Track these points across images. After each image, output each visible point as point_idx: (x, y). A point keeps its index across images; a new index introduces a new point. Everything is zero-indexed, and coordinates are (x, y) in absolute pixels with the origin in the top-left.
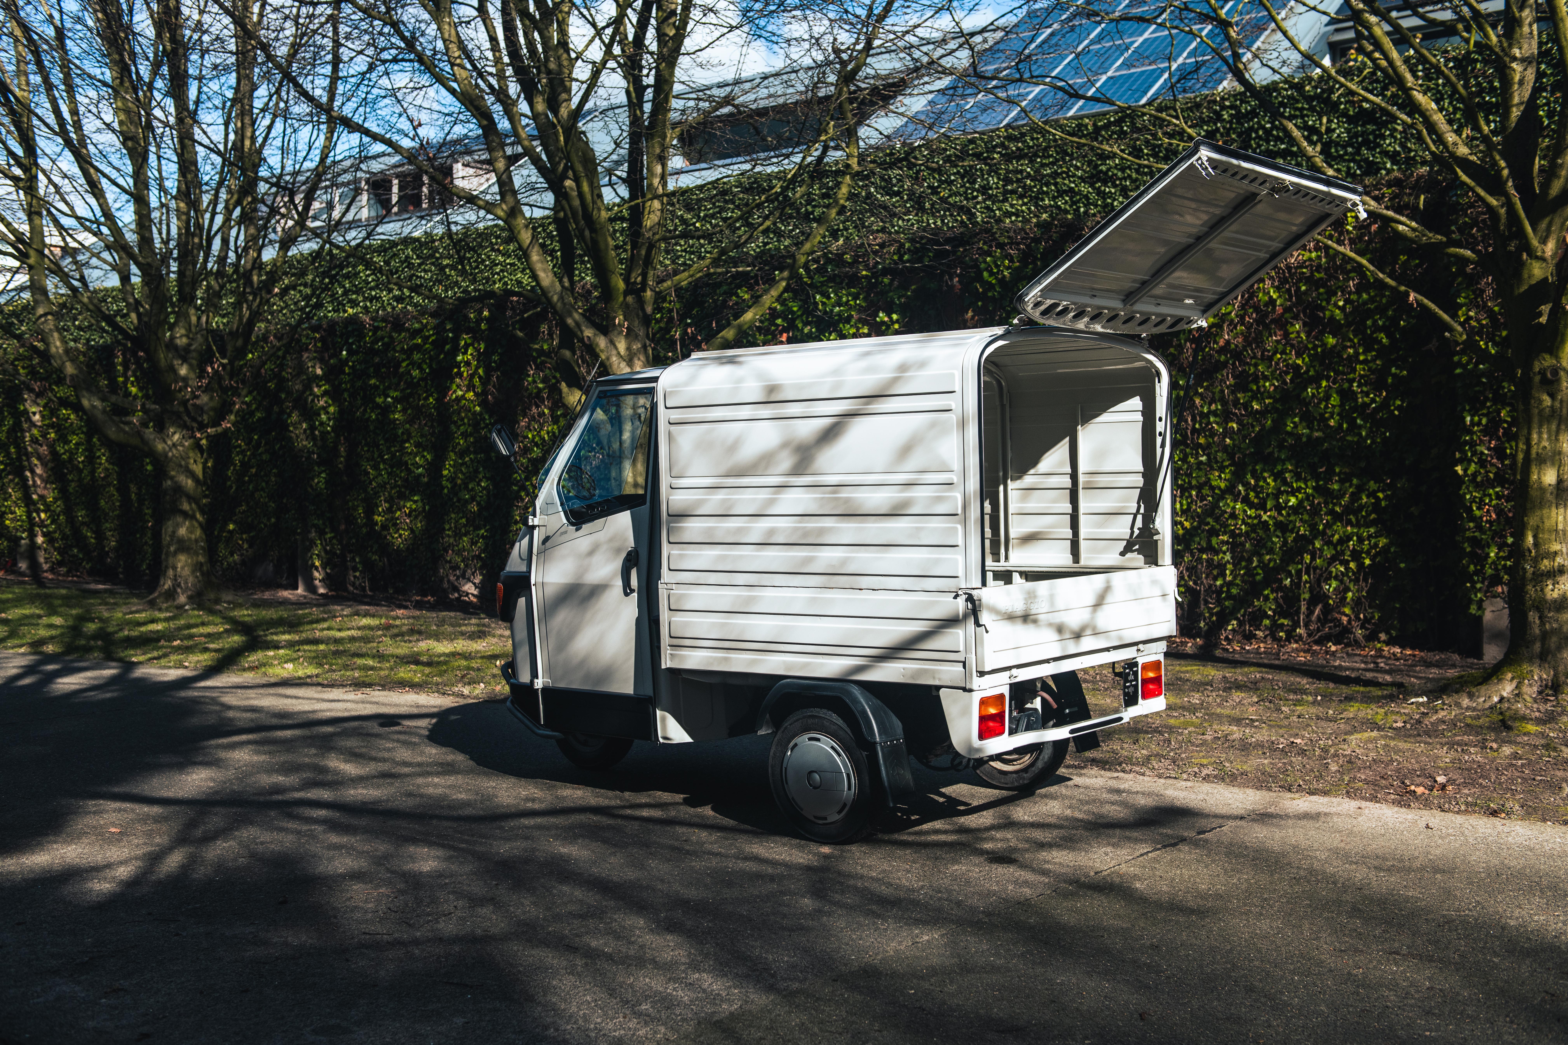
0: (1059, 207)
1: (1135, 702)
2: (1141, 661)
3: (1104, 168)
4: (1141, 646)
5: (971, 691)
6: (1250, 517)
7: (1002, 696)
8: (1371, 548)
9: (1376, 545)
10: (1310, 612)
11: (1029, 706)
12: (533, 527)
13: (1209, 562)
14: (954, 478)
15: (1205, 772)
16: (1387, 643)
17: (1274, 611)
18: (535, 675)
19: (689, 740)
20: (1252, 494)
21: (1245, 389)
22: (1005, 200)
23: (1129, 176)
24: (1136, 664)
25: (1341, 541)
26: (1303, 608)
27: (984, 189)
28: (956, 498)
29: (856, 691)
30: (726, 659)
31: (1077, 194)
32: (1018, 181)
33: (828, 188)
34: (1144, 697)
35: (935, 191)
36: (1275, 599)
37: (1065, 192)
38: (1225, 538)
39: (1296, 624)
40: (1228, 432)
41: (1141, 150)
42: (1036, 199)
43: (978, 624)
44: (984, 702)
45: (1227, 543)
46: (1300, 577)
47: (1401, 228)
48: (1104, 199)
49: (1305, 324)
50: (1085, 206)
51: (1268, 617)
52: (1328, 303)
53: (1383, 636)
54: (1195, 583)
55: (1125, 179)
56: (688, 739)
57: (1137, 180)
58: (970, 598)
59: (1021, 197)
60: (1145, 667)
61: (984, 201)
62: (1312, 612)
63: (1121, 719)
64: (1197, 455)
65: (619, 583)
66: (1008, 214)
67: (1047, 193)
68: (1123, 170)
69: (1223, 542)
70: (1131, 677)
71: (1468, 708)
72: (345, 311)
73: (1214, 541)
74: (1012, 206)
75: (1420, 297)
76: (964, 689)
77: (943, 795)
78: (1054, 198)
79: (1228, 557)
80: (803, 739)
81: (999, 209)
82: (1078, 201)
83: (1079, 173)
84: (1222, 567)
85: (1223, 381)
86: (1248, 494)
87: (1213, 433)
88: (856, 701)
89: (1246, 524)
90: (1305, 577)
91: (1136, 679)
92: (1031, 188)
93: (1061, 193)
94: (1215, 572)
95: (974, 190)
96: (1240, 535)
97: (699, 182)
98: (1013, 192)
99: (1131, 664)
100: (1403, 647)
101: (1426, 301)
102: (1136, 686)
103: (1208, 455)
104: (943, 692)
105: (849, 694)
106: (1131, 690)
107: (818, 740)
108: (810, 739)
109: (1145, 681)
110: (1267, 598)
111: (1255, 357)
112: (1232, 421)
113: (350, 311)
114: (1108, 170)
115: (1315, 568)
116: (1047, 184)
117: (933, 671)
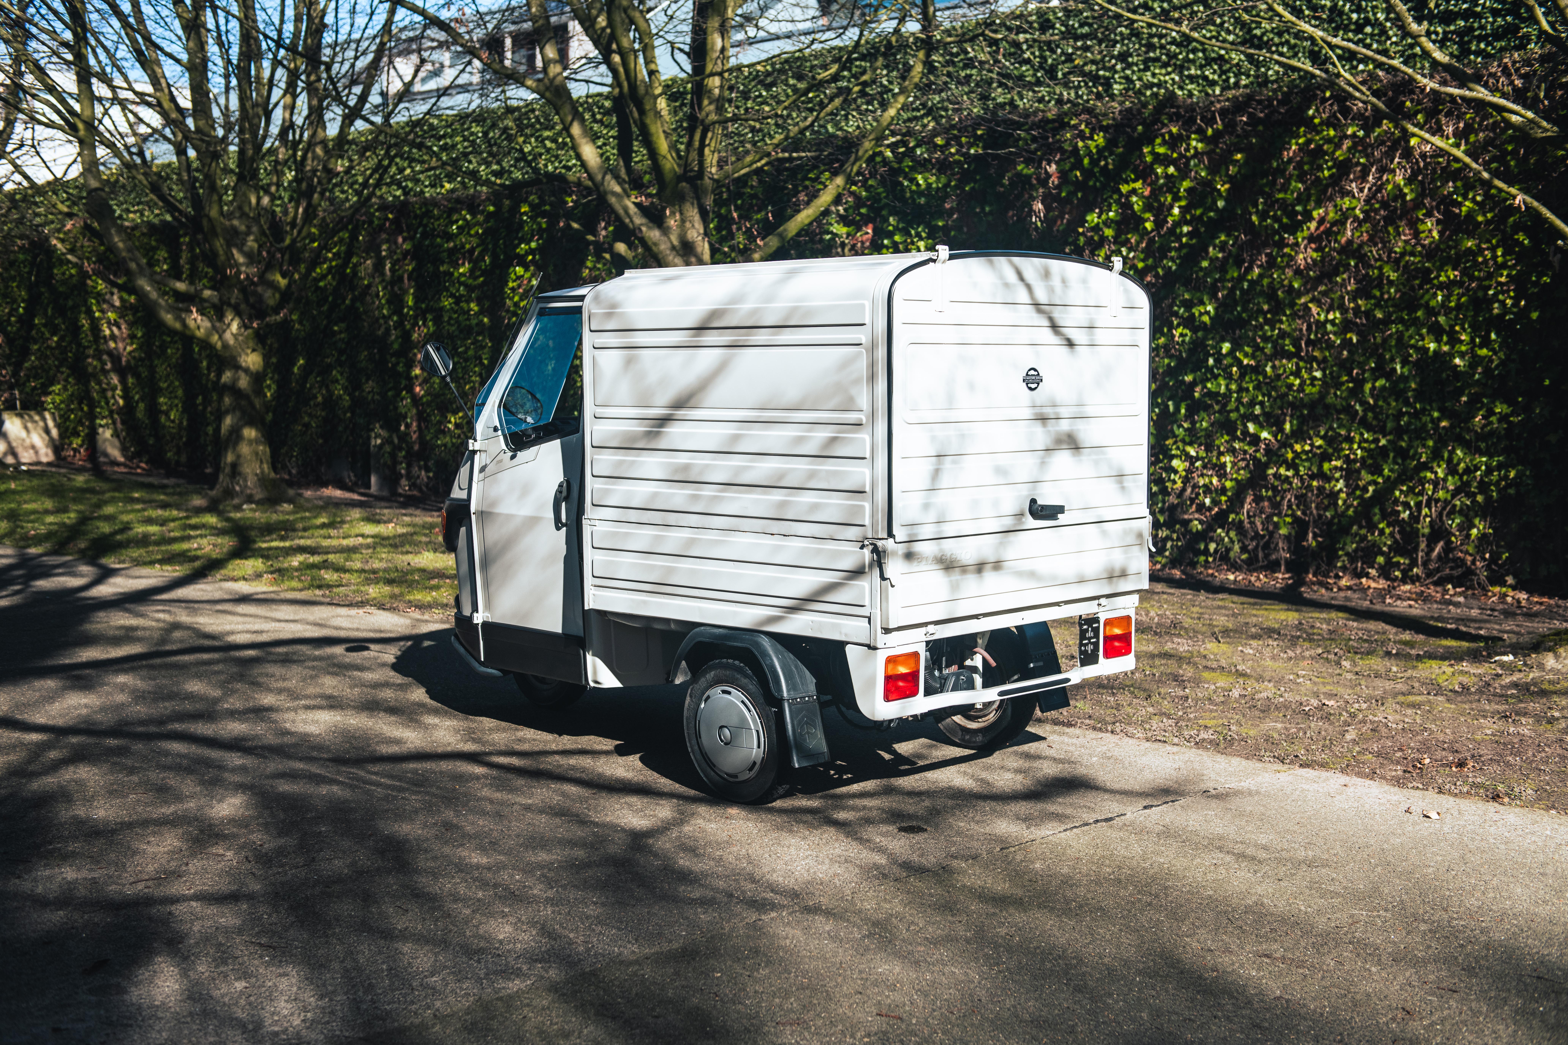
0: (1205, 78)
1: (1095, 661)
2: (1103, 617)
3: (1258, 32)
4: (1103, 601)
5: (875, 648)
6: (1366, 441)
7: (916, 655)
8: (1501, 479)
9: (1506, 477)
10: (1430, 549)
11: (968, 662)
12: (474, 452)
13: (1321, 489)
14: (862, 417)
15: (1203, 735)
16: (1514, 588)
17: (1390, 547)
18: (475, 609)
19: (619, 685)
20: (1370, 414)
21: (1368, 296)
22: (1147, 69)
23: (1287, 42)
24: (1097, 620)
25: (1467, 471)
26: (1423, 546)
27: (1123, 57)
28: (864, 440)
29: (766, 642)
30: (645, 602)
31: (1227, 62)
32: (1162, 47)
33: (952, 54)
34: (1107, 655)
35: (1069, 58)
36: (1392, 534)
37: (1214, 60)
38: (1338, 463)
39: (1414, 563)
40: (1346, 343)
41: (1302, 11)
42: (1180, 69)
43: (883, 578)
44: (891, 660)
45: (1341, 469)
46: (1419, 511)
47: (1514, 118)
48: (1258, 68)
49: (1438, 222)
50: (1236, 76)
51: (1382, 553)
52: (1465, 198)
53: (1510, 580)
54: (1304, 513)
55: (1282, 44)
56: (616, 684)
57: (1295, 45)
58: (875, 550)
59: (1165, 65)
60: (1108, 622)
61: (1123, 70)
62: (1433, 550)
63: (1068, 680)
64: (1310, 370)
65: (551, 515)
66: (1151, 86)
67: (1193, 61)
68: (1280, 34)
69: (1336, 468)
70: (1090, 634)
71: (1552, 670)
72: (442, 186)
73: (1326, 466)
74: (1154, 75)
75: (1529, 199)
76: (869, 647)
77: (894, 752)
78: (1201, 67)
79: (1340, 485)
80: (716, 692)
81: (1140, 79)
82: (1229, 71)
83: (1231, 38)
84: (1335, 495)
85: (1343, 285)
86: (1365, 415)
87: (1330, 345)
88: (765, 654)
89: (1362, 449)
90: (1425, 511)
91: (1097, 636)
92: (1175, 56)
93: (1209, 62)
94: (1326, 502)
95: (1112, 57)
96: (1355, 461)
97: (764, 56)
98: (1157, 60)
99: (1092, 620)
100: (1530, 592)
101: (1535, 204)
102: (1096, 645)
103: (1324, 370)
104: (848, 648)
105: (758, 645)
106: (1090, 648)
107: (729, 693)
108: (724, 692)
109: (1108, 639)
110: (1382, 532)
111: (1380, 259)
112: (1351, 331)
113: (448, 186)
114: (1263, 34)
115: (1437, 501)
116: (1194, 51)
117: (838, 625)
